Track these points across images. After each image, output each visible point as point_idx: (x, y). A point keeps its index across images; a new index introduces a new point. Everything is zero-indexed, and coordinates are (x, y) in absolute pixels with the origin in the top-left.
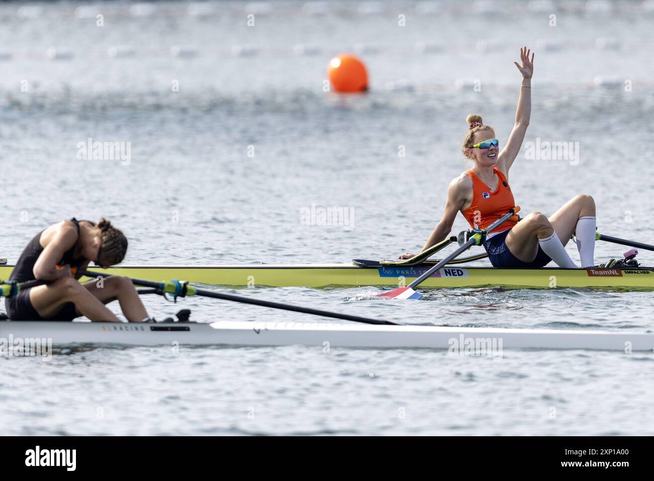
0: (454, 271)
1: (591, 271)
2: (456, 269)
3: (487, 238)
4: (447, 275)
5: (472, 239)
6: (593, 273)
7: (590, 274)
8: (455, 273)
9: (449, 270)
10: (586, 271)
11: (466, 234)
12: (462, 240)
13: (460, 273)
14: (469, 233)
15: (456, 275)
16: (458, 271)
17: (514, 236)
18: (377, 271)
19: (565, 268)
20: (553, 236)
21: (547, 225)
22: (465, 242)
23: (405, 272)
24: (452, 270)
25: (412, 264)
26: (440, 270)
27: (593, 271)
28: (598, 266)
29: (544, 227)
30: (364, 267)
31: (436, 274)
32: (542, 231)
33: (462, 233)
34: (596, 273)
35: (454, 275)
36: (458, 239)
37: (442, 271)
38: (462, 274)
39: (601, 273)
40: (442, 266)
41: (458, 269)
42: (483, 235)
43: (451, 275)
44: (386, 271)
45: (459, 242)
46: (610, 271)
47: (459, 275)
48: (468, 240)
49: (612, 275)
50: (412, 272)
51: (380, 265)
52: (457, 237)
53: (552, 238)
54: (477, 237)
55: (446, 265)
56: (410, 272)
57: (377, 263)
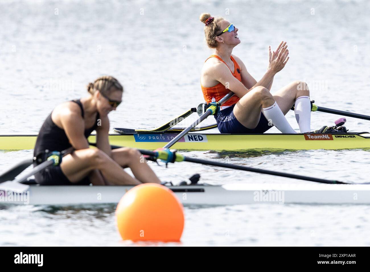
0: (196, 137)
1: (308, 136)
2: (197, 135)
3: (221, 110)
4: (190, 140)
5: (209, 110)
6: (310, 138)
7: (307, 139)
8: (197, 138)
9: (192, 136)
10: (303, 136)
11: (203, 106)
12: (201, 111)
13: (201, 138)
14: (206, 105)
15: (198, 140)
16: (199, 136)
17: (241, 107)
18: (133, 137)
19: (286, 133)
20: (275, 106)
21: (269, 96)
22: (203, 113)
23: (156, 138)
24: (194, 136)
25: (161, 131)
26: (184, 136)
27: (309, 136)
28: (314, 132)
29: (266, 98)
30: (122, 134)
31: (182, 139)
32: (266, 101)
33: (201, 105)
34: (312, 137)
35: (195, 140)
36: (197, 110)
37: (186, 137)
38: (202, 139)
39: (316, 137)
40: (187, 133)
41: (198, 135)
42: (218, 106)
43: (193, 140)
44: (140, 137)
45: (198, 113)
46: (323, 135)
47: (200, 140)
48: (205, 111)
49: (325, 139)
50: (162, 138)
51: (135, 132)
52: (197, 108)
53: (274, 107)
54: (213, 108)
55: (189, 133)
56: (159, 138)
57: (133, 131)
